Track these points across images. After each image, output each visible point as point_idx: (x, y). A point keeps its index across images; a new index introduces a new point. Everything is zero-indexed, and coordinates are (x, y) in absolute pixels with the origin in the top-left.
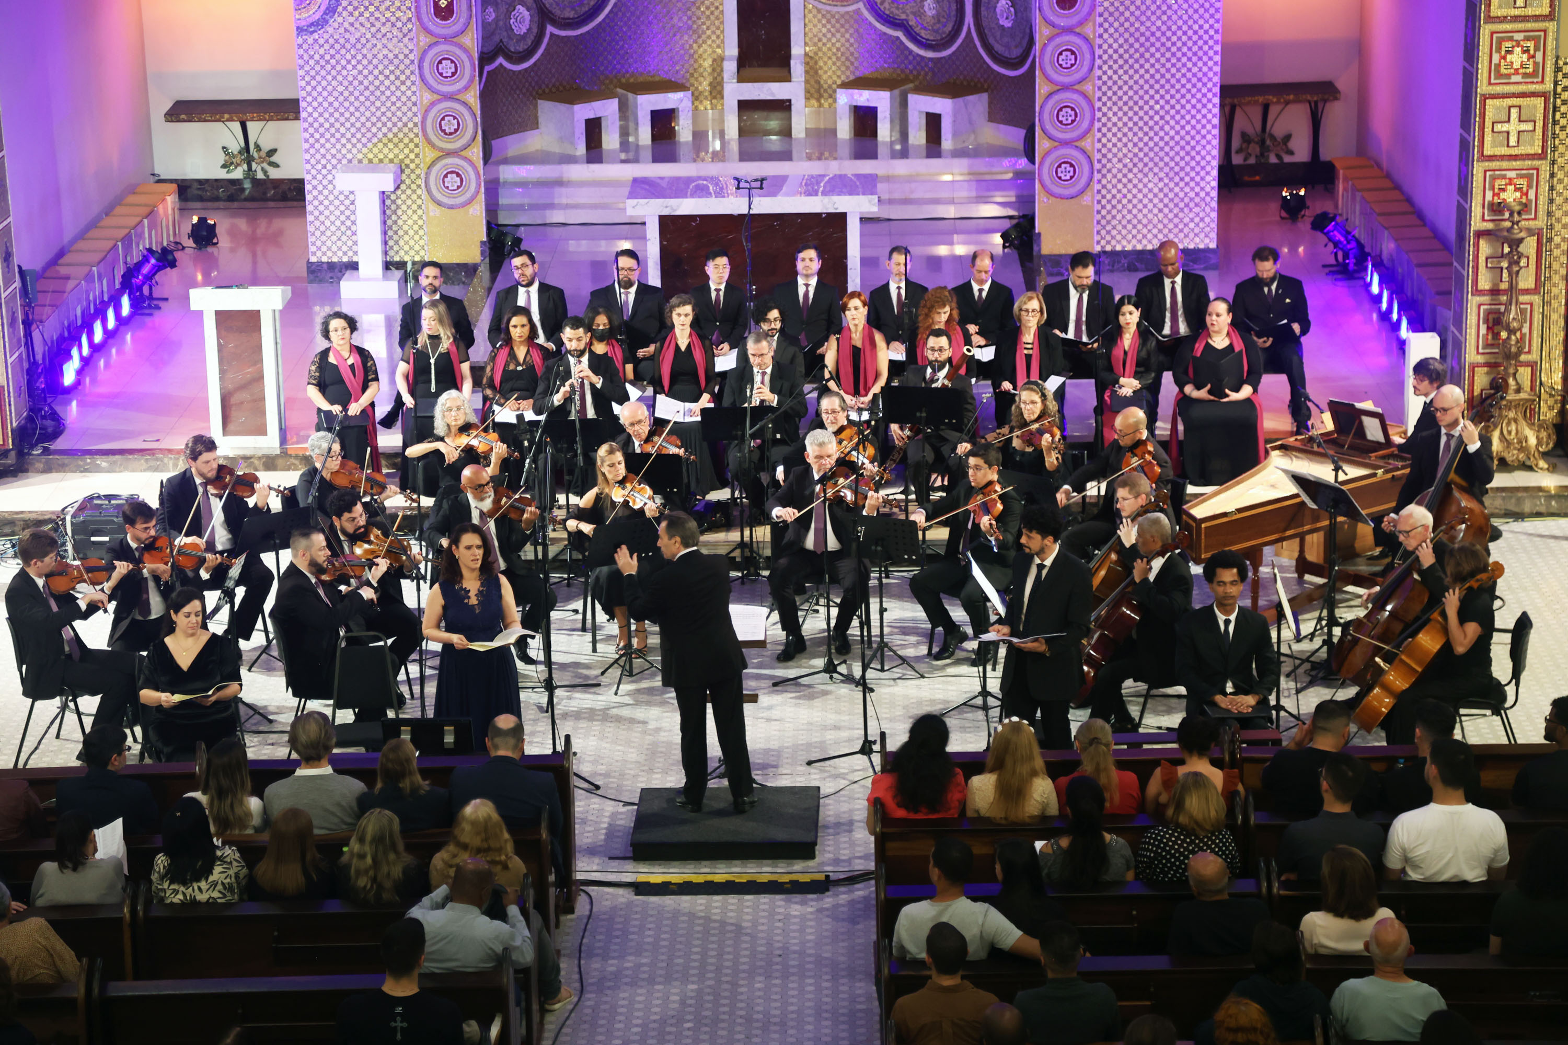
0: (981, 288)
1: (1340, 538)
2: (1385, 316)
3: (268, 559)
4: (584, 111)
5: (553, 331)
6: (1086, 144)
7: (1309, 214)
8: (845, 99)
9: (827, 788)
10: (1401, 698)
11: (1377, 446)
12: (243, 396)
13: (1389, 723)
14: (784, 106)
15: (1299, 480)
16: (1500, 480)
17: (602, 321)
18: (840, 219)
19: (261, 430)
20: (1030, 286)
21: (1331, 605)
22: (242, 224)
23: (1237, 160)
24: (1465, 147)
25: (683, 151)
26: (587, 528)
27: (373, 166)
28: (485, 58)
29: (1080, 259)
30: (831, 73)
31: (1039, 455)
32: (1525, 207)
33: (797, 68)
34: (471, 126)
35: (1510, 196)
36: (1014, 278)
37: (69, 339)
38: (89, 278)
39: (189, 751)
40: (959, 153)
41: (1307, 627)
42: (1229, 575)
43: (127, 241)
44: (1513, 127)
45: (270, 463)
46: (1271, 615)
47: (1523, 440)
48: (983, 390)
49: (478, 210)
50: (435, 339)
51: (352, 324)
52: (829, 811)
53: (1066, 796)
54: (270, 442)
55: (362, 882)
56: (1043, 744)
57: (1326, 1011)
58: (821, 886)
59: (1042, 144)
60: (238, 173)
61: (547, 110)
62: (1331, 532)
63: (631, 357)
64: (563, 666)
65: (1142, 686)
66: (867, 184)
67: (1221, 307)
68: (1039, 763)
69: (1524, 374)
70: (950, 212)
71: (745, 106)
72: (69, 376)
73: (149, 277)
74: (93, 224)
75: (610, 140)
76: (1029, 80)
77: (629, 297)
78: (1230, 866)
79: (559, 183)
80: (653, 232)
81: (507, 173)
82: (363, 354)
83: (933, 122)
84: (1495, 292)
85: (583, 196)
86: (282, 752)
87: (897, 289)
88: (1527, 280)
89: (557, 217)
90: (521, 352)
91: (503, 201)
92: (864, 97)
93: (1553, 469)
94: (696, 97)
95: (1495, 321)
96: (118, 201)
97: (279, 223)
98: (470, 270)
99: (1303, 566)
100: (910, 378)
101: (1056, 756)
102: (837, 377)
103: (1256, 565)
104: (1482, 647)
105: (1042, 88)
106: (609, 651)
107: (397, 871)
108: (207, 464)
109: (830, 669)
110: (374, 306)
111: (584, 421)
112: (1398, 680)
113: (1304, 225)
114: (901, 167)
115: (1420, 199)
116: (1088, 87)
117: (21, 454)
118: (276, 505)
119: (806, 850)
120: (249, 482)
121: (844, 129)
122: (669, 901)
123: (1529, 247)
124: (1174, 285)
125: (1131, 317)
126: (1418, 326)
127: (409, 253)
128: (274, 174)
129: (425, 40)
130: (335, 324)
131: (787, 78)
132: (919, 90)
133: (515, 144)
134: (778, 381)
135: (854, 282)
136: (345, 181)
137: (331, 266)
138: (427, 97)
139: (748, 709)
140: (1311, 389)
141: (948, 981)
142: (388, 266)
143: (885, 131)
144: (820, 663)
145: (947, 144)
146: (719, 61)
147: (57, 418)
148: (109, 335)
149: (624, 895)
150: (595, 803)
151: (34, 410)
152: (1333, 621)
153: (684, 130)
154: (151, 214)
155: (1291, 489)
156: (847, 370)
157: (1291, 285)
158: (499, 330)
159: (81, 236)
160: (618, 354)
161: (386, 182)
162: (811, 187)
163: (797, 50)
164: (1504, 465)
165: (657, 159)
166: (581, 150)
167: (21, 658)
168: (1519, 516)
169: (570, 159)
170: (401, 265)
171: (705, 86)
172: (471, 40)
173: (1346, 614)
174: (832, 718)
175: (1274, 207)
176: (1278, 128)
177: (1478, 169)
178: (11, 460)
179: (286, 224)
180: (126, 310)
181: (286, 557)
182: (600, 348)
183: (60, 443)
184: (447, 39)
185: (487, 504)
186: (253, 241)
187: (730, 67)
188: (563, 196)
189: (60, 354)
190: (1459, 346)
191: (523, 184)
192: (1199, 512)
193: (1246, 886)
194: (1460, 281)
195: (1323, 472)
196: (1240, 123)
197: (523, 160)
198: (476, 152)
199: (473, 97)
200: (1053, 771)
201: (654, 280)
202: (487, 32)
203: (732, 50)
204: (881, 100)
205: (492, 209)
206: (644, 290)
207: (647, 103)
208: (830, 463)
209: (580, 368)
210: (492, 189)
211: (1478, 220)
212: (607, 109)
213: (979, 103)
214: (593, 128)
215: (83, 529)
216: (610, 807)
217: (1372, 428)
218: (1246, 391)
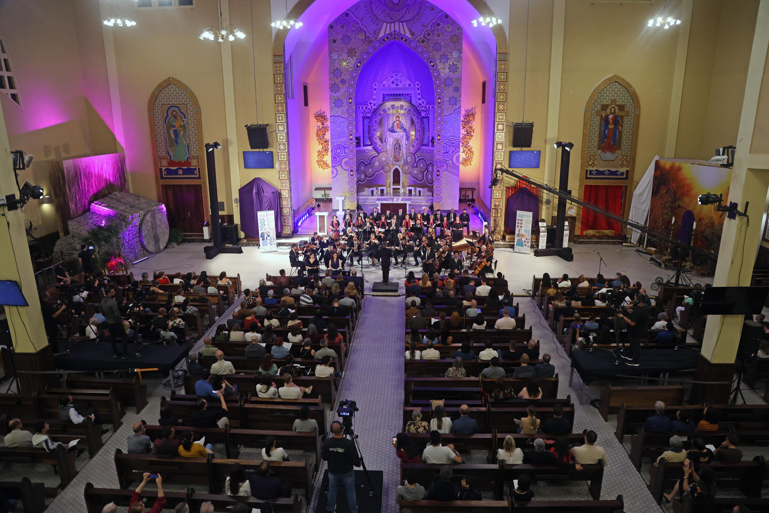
0: (425, 214)
1: (473, 250)
2: (481, 220)
3: (324, 249)
4: (371, 189)
5: (365, 219)
6: (441, 195)
7: (471, 206)
8: (407, 188)
9: (400, 282)
10: (480, 272)
11: (478, 237)
12: (322, 228)
13: (478, 275)
14: (399, 189)
15: (467, 241)
16: (495, 243)
17: (371, 217)
18: (406, 204)
19: (324, 232)
20: (432, 214)
21: (471, 259)
22: (324, 204)
23: (462, 198)
24: (491, 197)
25: (385, 195)
26: (368, 246)
27: (341, 196)
28: (357, 182)
29: (438, 210)
30: (406, 184)
31: (432, 237)
32: (499, 205)
33: (401, 184)
34: (355, 191)
35: (497, 204)
36: (430, 213)
37: (300, 219)
38: (303, 211)
39: (312, 275)
40: (424, 196)
41: (467, 262)
42: (457, 254)
43: (308, 206)
44: (497, 194)
45: (325, 236)
46: (462, 260)
47: (498, 237)
48: (425, 228)
49: (356, 203)
50: (348, 220)
51: (337, 217)
52: (400, 286)
53: (432, 284)
54: (326, 234)
55: (334, 293)
56: (429, 277)
57: (466, 313)
58: (399, 296)
59: (434, 195)
60: (324, 197)
61: (366, 189)
62: (472, 249)
63: (375, 222)
64: (364, 265)
65: (445, 269)
66: (410, 200)
67: (458, 217)
68: (428, 279)
69: (499, 228)
70: (423, 204)
71: (393, 189)
72: (299, 224)
73: (311, 211)
74: (304, 204)
75: (375, 193)
76: (433, 186)
77: (375, 214)
78: (455, 293)
79: (367, 199)
80: (380, 205)
81: (360, 197)
82: (338, 222)
83: (420, 192)
84: (495, 217)
85: (371, 201)
86: (325, 275)
87: (413, 214)
88: (499, 215)
89: (367, 204)
90: (360, 222)
91: (360, 201)
92: (410, 188)
93: (502, 241)
94: (387, 188)
95: (495, 221)
96: (308, 201)
97: (329, 204)
98: (355, 211)
99: (468, 254)
100: (414, 226)
101: (431, 278)
102: (404, 226)
103: (461, 253)
104: (491, 265)
105: (434, 187)
106: (371, 263)
107: (338, 291)
108: (316, 236)
109: (401, 266)
110: (341, 215)
111: (368, 231)
112: (479, 269)
113: (471, 207)
114: (415, 198)
115: (486, 204)
116: (441, 187)
117: (293, 235)
118: (325, 242)
119: (396, 291)
120: (322, 238)
121: (407, 192)
122: (377, 297)
123: (499, 211)
124: (452, 215)
125: (445, 219)
126: (485, 221)
127: (346, 208)
128: (329, 198)
129: (349, 179)
130: (335, 217)
131: (400, 185)
132: (418, 187)
133: (362, 193)
134: (396, 225)
135: (408, 213)
136: (337, 198)
137: (335, 210)
138: (349, 187)
139: (390, 271)
140: (470, 229)
141: (413, 308)
142: (343, 210)
143: (413, 193)
144: (400, 265)
145: (422, 195)
146: (390, 183)
147: (297, 230)
148: (305, 219)
149: (371, 296)
150: (367, 284)
151: (294, 229)
152: (471, 261)
153: (385, 192)
154: (312, 203)
155: (466, 243)
156: (406, 224)
157: (467, 215)
158: (357, 219)
159: (302, 206)
160: (373, 222)
161: (343, 198)
162: (403, 200)
163: (401, 181)
164: (496, 240)
165: (381, 196)
166: (371, 194)
167: (291, 262)
168: (497, 248)
169: (369, 196)
170: (345, 210)
171: (388, 186)
172: (355, 179)
173: (473, 260)
174: (401, 273)
175: (467, 205)
176: (467, 194)
177: (493, 200)
178: (291, 235)
179: (330, 204)
180: (307, 215)
181: (326, 249)
182: (371, 221)
183: (298, 233)
184: (352, 179)
185: (357, 243)
186: (325, 207)
187: (392, 183)
188: (368, 201)
189: (298, 221)
190: (490, 224)
191: (362, 199)
192: (453, 245)
193: (456, 296)
194: (490, 215)
195: (471, 240)
196: (462, 193)
197: (362, 196)
198: (356, 194)
199: (355, 187)
200: (430, 280)
201: (380, 212)
202: (358, 178)
203: (392, 181)
204: (412, 188)
205: (358, 202)
206: (378, 213)
207: (380, 188)
208: (401, 238)
209: (368, 224)
210: (358, 200)
211: (493, 207)
212: (374, 189)
213: (426, 189)
214: (372, 192)
215: (300, 245)
216: (370, 284)
217: (478, 235)
218: (462, 229)
